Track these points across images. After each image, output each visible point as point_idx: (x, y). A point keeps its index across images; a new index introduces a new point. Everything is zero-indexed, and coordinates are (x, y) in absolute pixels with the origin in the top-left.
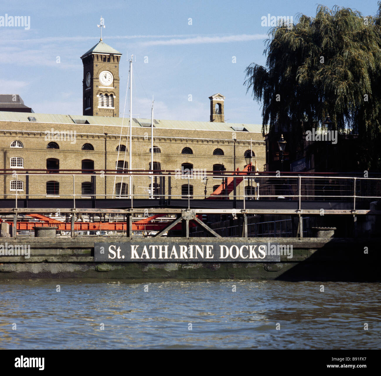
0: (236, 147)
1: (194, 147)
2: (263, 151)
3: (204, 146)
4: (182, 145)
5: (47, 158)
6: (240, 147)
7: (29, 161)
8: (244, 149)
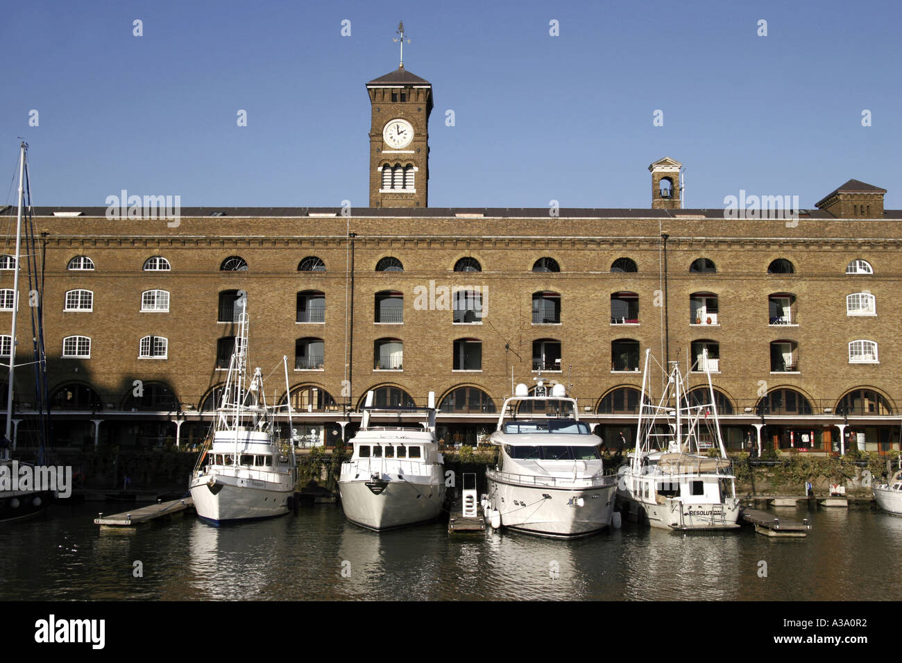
0: (668, 253)
1: (563, 256)
2: (737, 261)
3: (588, 252)
4: (532, 252)
5: (220, 289)
6: (678, 253)
7: (181, 298)
8: (688, 258)
